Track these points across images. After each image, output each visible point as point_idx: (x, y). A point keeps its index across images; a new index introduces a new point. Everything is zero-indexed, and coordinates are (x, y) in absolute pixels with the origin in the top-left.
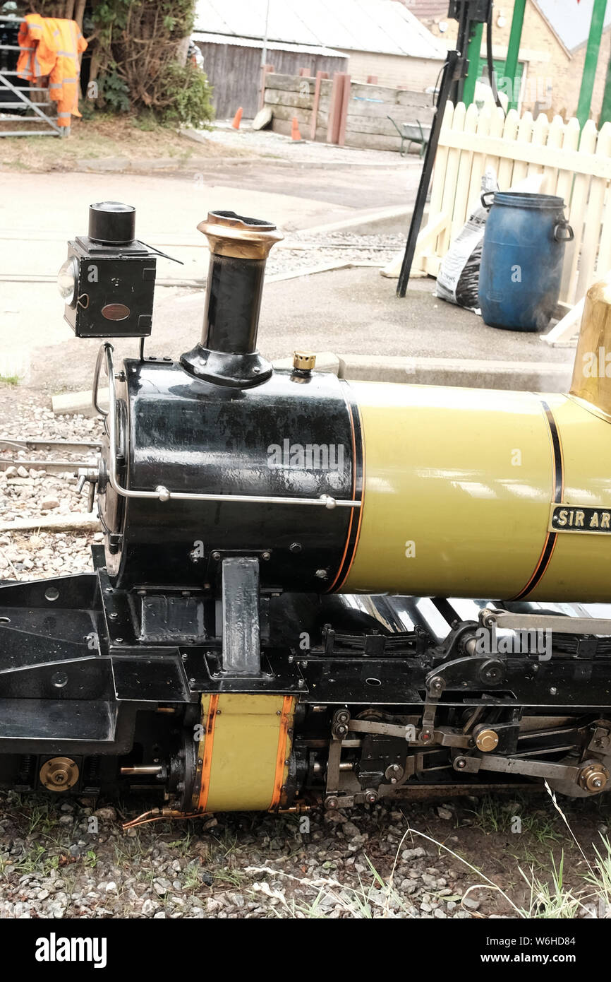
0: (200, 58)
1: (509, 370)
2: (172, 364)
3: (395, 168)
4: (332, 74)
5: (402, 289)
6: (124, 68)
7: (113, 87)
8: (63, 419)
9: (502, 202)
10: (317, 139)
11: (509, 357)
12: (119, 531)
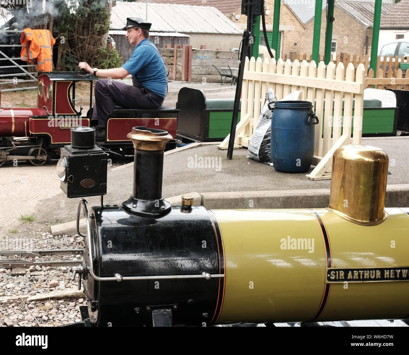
0: (113, 43)
1: (292, 194)
2: (118, 208)
3: (219, 91)
4: (182, 46)
5: (230, 155)
6: (75, 51)
7: (70, 61)
8: (57, 238)
9: (278, 107)
10: (176, 79)
11: (291, 188)
12: (96, 300)
